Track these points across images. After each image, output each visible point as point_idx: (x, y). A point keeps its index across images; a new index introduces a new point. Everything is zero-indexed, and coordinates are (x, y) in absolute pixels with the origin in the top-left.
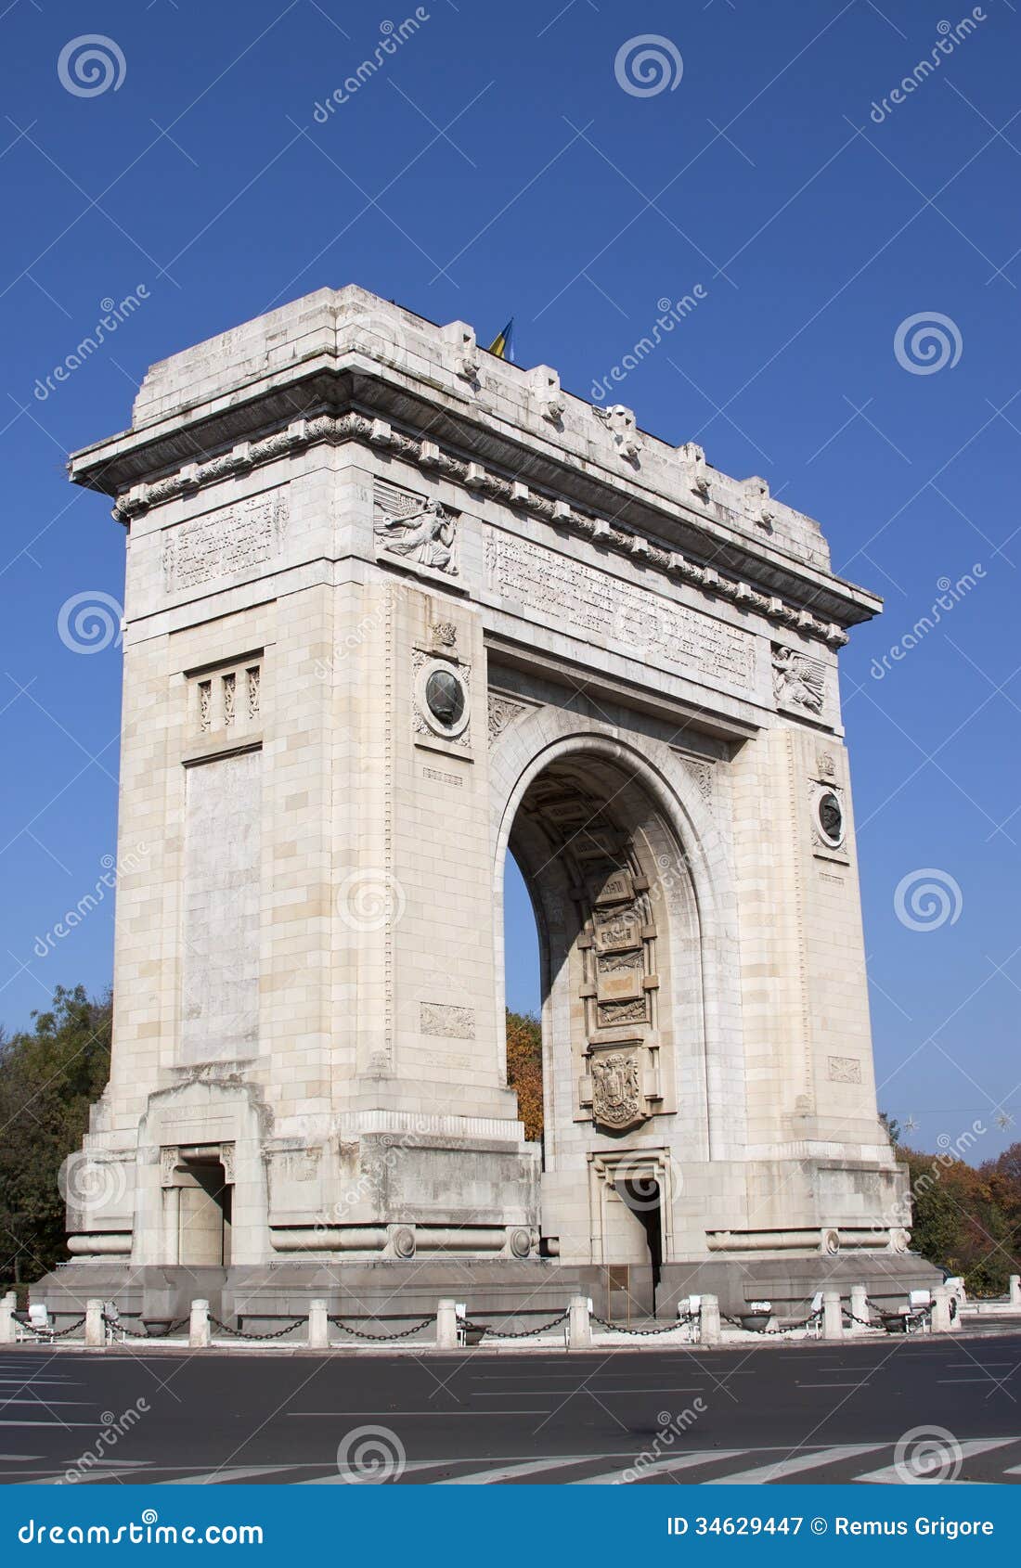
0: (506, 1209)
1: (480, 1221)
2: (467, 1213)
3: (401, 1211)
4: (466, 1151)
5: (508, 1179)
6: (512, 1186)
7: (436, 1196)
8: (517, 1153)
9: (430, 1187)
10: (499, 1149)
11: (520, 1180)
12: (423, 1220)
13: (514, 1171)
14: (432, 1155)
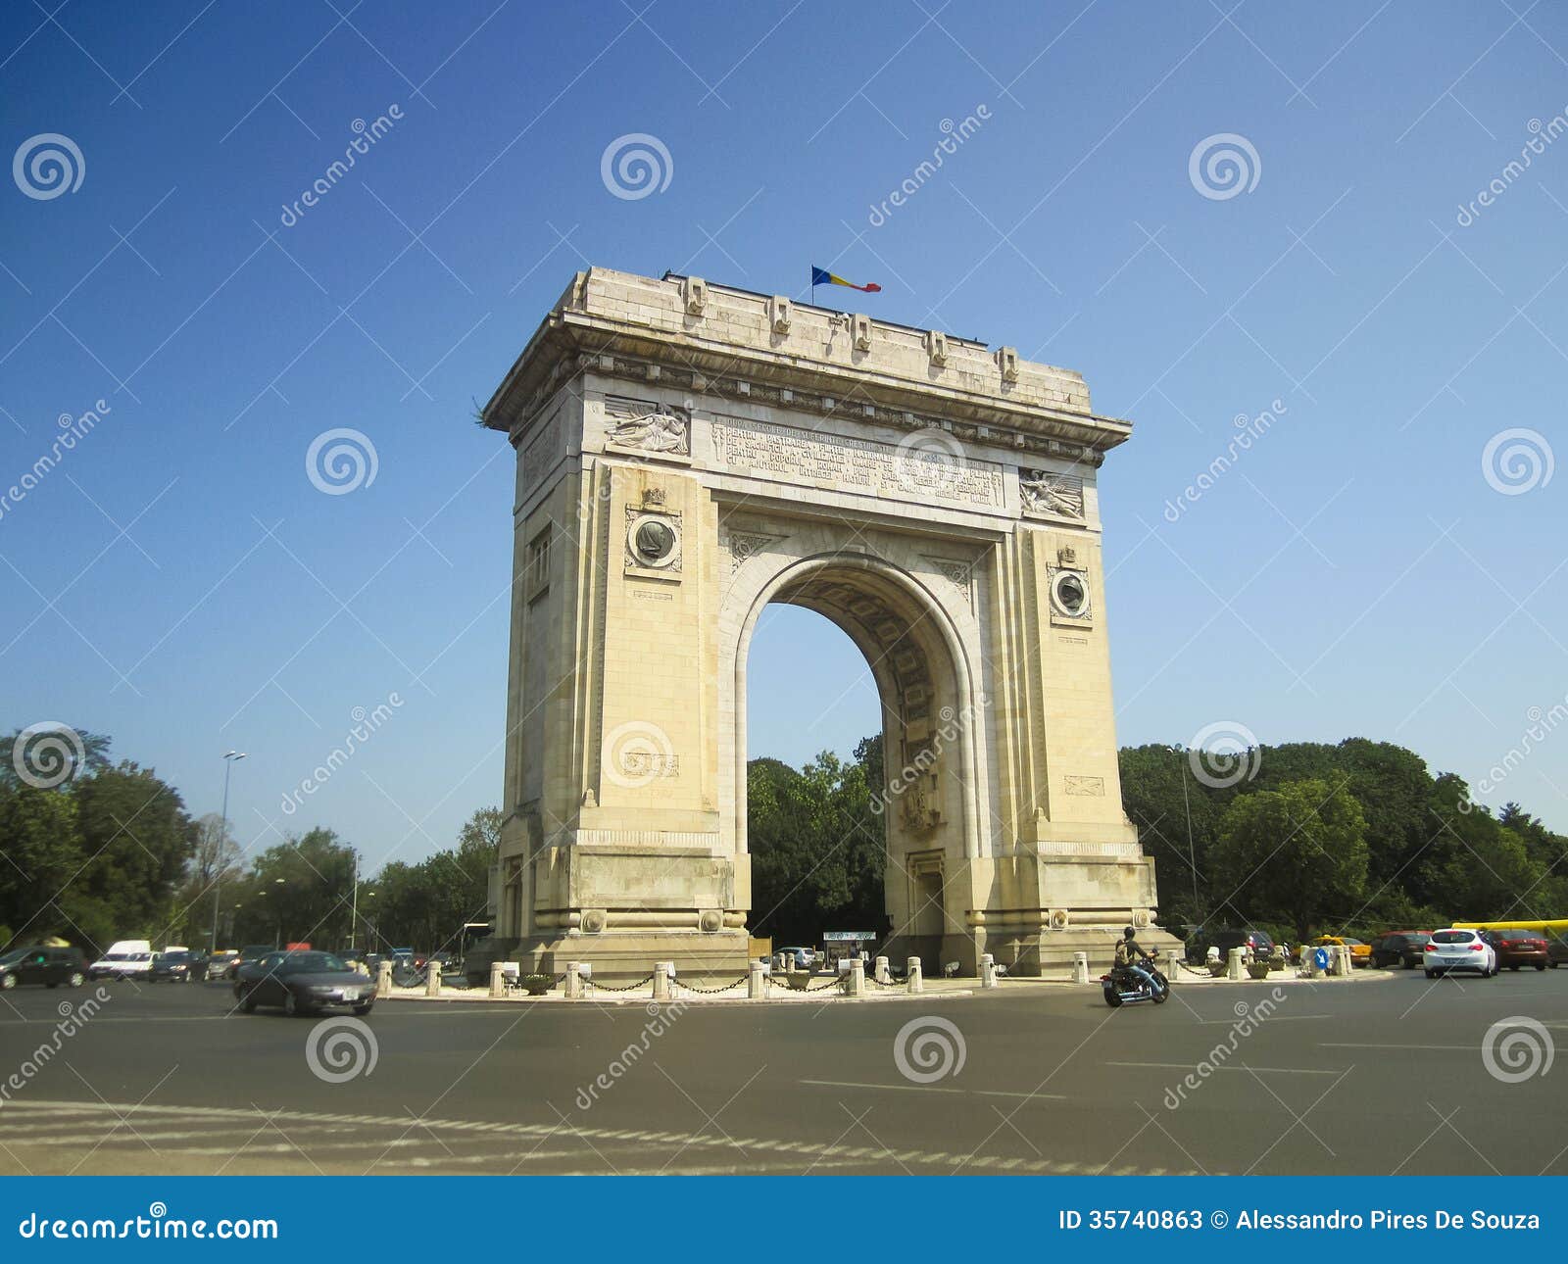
0: (697, 897)
1: (670, 906)
2: (658, 901)
3: (591, 900)
4: (658, 856)
5: (701, 875)
6: (706, 881)
7: (627, 887)
8: (711, 857)
9: (622, 882)
10: (692, 853)
11: (714, 876)
12: (613, 906)
13: (707, 868)
14: (624, 860)
